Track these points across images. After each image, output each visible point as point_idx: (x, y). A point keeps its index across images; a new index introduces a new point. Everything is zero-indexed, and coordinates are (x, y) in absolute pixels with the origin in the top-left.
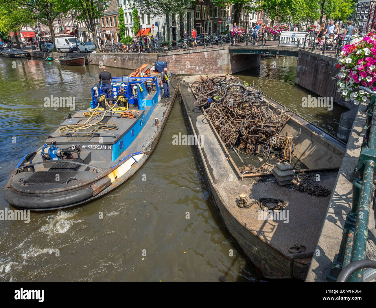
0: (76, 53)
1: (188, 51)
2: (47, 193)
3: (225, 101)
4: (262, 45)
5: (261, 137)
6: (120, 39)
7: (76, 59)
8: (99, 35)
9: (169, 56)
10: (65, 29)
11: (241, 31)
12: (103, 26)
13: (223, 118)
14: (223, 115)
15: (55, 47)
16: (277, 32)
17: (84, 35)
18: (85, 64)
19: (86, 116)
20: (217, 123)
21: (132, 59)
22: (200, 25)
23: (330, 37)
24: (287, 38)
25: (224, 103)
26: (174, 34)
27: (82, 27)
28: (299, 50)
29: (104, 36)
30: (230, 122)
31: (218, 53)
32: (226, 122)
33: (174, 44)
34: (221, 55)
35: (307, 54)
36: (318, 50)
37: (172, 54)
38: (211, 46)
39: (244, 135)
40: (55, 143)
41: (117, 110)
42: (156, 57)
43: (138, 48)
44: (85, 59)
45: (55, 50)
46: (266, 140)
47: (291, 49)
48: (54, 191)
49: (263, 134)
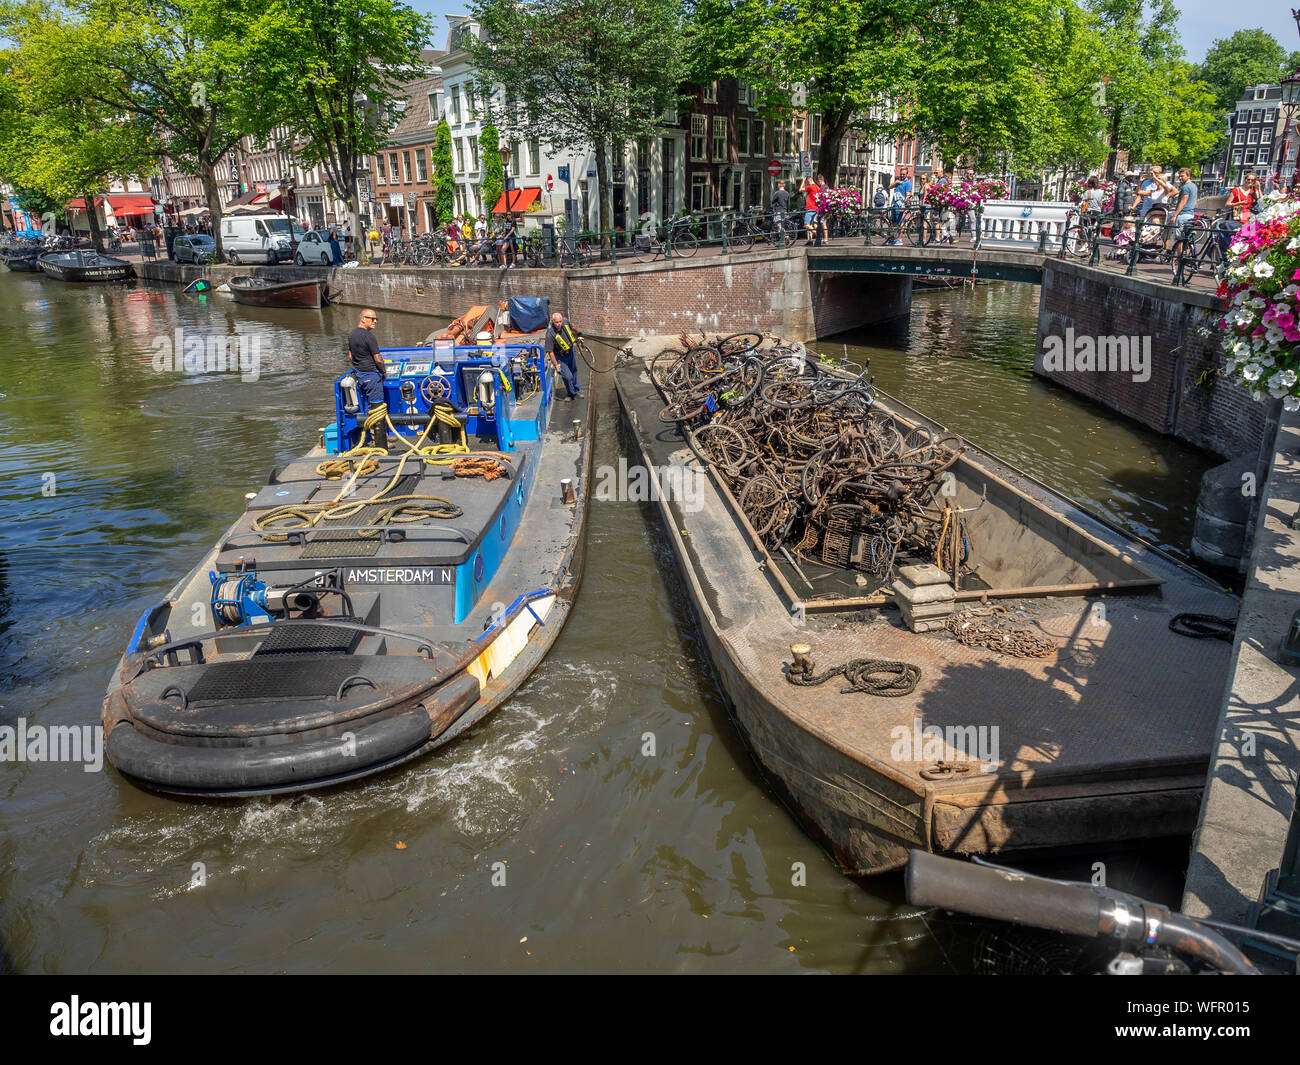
0: (292, 267)
1: (670, 264)
2: (278, 733)
3: (756, 404)
4: (920, 244)
5: (867, 511)
6: (435, 224)
7: (291, 287)
8: (367, 209)
9: (605, 279)
10: (250, 188)
11: (849, 199)
12: (380, 180)
13: (750, 456)
14: (751, 447)
15: (219, 248)
16: (970, 201)
17: (316, 208)
18: (319, 301)
19: (330, 475)
20: (734, 469)
21: (480, 289)
22: (704, 179)
23: (1150, 219)
24: (1004, 222)
25: (753, 411)
26: (619, 209)
27: (309, 182)
28: (1047, 262)
29: (380, 211)
30: (771, 470)
31: (771, 270)
32: (760, 469)
33: (620, 242)
34: (780, 275)
35: (1071, 275)
36: (1110, 262)
37: (615, 270)
38: (745, 248)
39: (815, 506)
40: (251, 566)
41: (434, 453)
42: (562, 280)
43: (499, 251)
44: (321, 287)
45: (219, 256)
46: (881, 521)
47: (1020, 257)
48: (302, 724)
49: (873, 501)
